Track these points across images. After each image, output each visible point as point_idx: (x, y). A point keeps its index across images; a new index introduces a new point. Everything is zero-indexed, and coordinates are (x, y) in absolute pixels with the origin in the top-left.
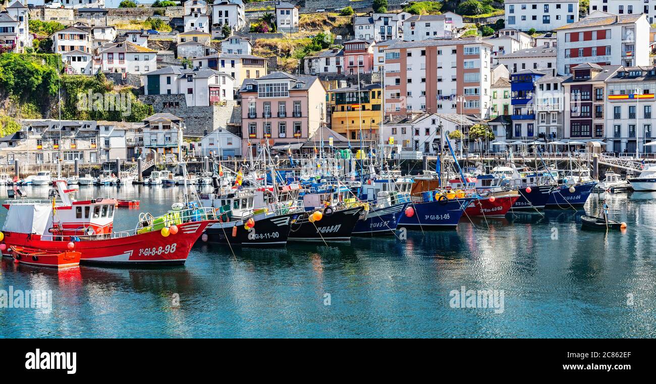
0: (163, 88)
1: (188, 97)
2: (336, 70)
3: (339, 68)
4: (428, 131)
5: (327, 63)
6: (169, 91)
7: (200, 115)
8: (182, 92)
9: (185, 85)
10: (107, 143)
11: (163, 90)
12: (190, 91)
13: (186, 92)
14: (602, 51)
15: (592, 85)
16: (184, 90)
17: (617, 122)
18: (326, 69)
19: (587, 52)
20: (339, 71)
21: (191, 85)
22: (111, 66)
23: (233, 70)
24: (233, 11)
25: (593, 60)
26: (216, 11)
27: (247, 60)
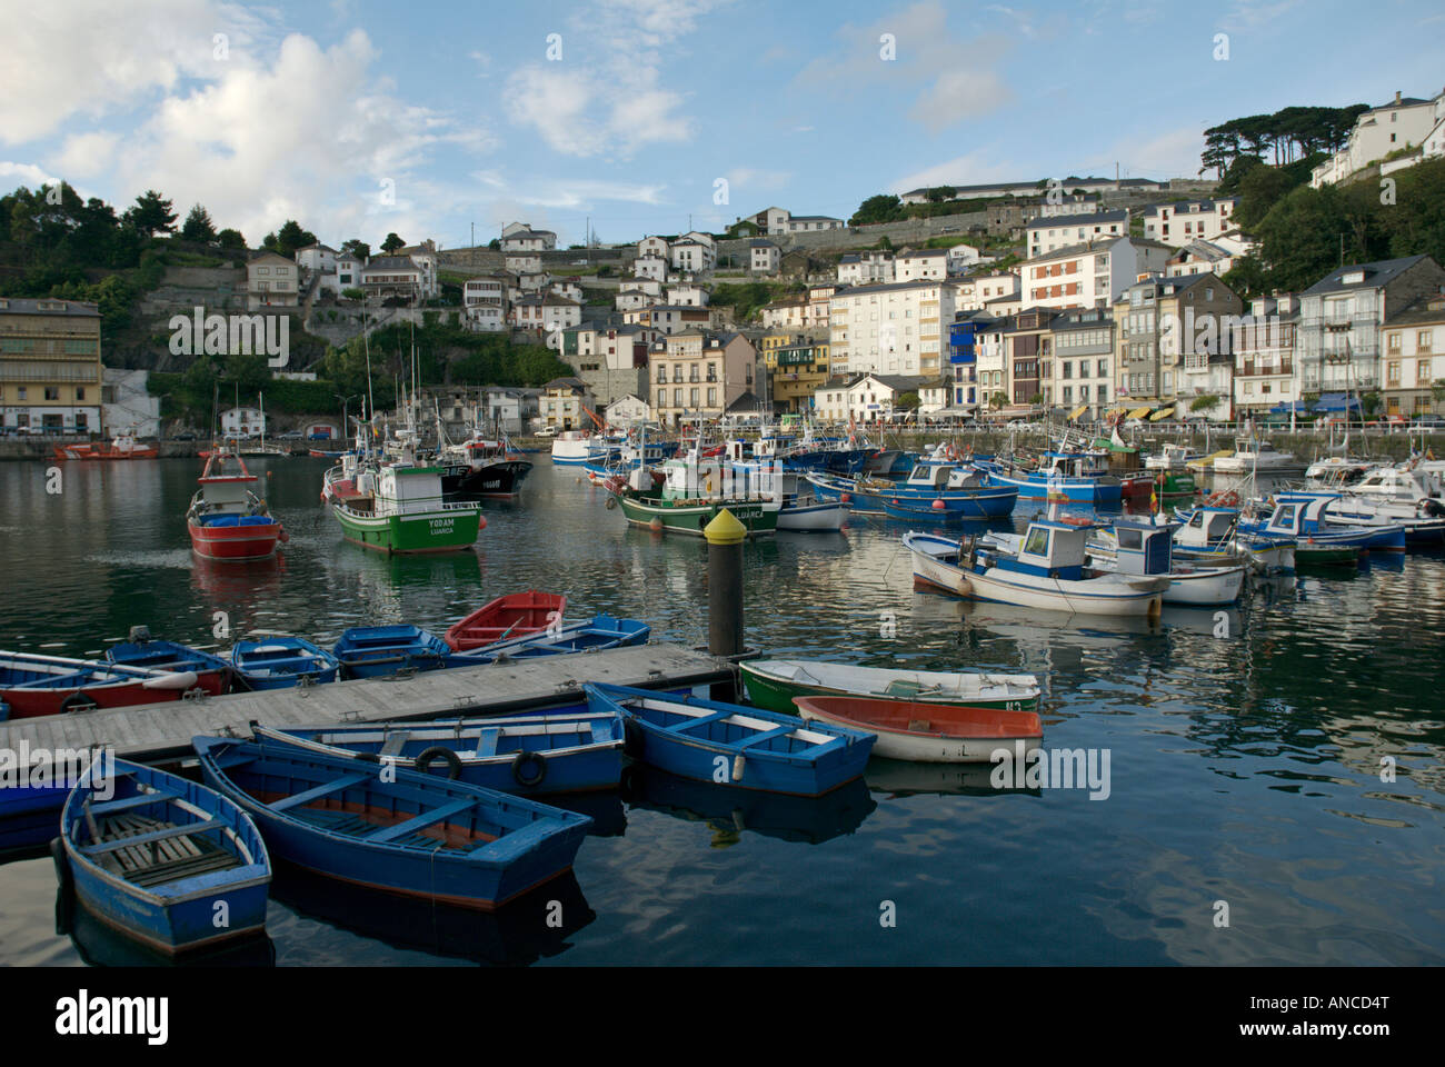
0: (582, 347)
1: (610, 358)
2: (801, 322)
3: (804, 319)
4: (862, 397)
5: (791, 315)
6: (588, 351)
7: (623, 379)
8: (602, 352)
9: (606, 343)
10: (497, 410)
11: (582, 352)
12: (612, 351)
13: (607, 352)
14: (1073, 289)
15: (1038, 336)
16: (605, 350)
17: (1067, 383)
18: (789, 321)
19: (1057, 291)
20: (804, 323)
21: (612, 343)
22: (526, 320)
23: (669, 324)
24: (697, 252)
25: (1063, 302)
26: (677, 252)
27: (688, 312)
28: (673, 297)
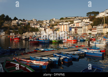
1: (42, 30)
5: (56, 27)
17: (79, 32)
22: (35, 26)
24: (48, 22)
25: (78, 26)
26: (47, 21)
27: (48, 26)
28: (47, 25)
